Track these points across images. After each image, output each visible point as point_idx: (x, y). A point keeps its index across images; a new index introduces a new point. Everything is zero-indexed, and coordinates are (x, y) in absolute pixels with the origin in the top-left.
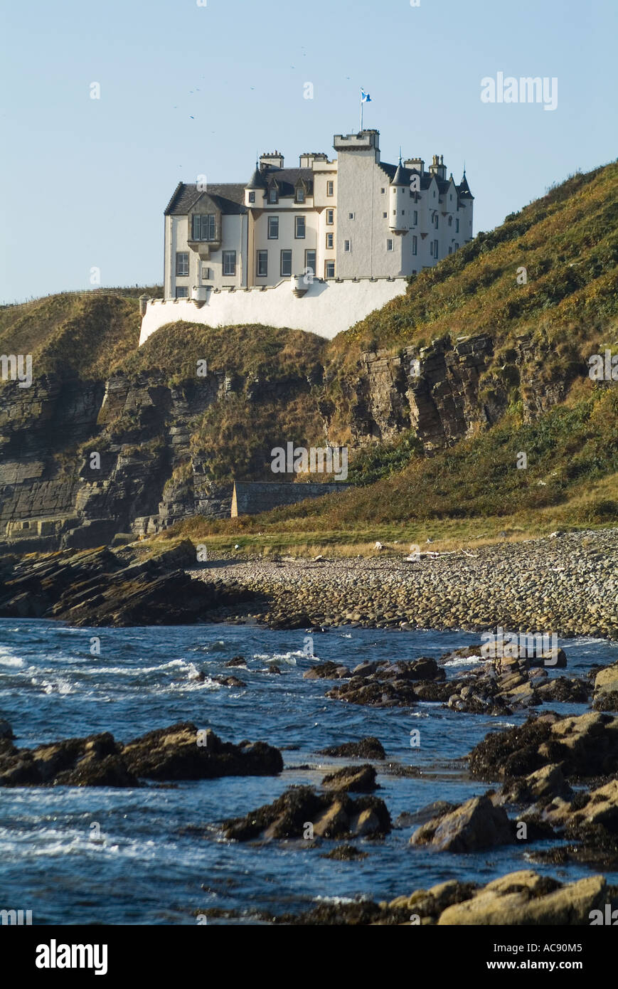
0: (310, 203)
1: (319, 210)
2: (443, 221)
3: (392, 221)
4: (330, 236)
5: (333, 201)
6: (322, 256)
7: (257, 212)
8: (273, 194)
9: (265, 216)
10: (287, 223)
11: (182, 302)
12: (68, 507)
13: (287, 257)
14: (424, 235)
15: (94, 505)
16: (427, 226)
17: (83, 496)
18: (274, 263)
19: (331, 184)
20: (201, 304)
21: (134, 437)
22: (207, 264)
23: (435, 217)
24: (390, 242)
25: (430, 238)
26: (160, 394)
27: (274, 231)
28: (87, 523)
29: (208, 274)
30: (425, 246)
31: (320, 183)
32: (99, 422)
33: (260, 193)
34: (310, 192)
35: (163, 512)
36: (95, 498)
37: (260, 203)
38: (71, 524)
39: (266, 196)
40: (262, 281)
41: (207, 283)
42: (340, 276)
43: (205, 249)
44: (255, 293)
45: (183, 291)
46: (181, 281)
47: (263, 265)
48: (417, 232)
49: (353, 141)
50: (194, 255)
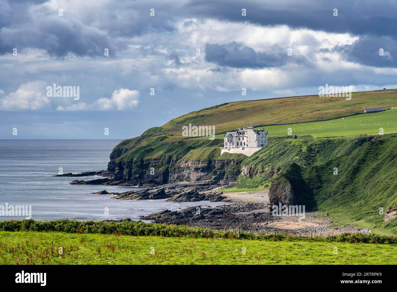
0: (244, 136)
1: (246, 137)
2: (263, 137)
3: (255, 139)
4: (247, 140)
5: (247, 136)
7: (237, 137)
10: (241, 138)
11: (227, 150)
12: (211, 179)
13: (241, 143)
15: (215, 179)
17: (213, 177)
18: (239, 144)
19: (247, 133)
20: (229, 150)
21: (220, 169)
23: (262, 137)
24: (255, 142)
25: (261, 140)
26: (223, 163)
27: (239, 139)
28: (214, 181)
29: (230, 145)
30: (260, 142)
33: (237, 134)
34: (244, 134)
35: (224, 180)
36: (215, 178)
38: (211, 181)
39: (238, 134)
40: (238, 146)
41: (230, 147)
42: (248, 146)
43: (230, 142)
44: (237, 149)
45: (226, 148)
46: (226, 146)
47: (238, 144)
48: (259, 140)
49: (250, 127)
50: (228, 143)
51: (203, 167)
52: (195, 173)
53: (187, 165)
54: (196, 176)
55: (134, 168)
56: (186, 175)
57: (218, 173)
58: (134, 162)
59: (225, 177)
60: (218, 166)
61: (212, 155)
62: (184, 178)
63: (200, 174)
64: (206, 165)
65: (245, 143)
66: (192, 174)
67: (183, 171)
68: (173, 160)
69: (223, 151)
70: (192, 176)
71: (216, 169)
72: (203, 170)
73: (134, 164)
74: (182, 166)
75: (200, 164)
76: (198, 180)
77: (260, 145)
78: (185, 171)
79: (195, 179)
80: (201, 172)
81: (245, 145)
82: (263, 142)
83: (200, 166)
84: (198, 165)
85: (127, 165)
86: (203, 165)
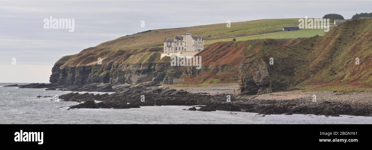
0: (183, 41)
3: (193, 44)
4: (185, 45)
5: (185, 41)
6: (184, 48)
7: (176, 42)
8: (178, 40)
9: (177, 43)
10: (180, 43)
11: (166, 54)
12: (151, 80)
13: (180, 48)
14: (197, 45)
15: (155, 80)
16: (198, 44)
17: (153, 79)
18: (178, 49)
19: (185, 39)
20: (168, 54)
21: (160, 71)
22: (169, 49)
23: (199, 43)
24: (193, 47)
25: (198, 46)
26: (163, 66)
27: (178, 44)
28: (154, 82)
29: (169, 50)
31: (184, 38)
32: (155, 69)
33: (176, 40)
34: (183, 39)
35: (164, 81)
37: (176, 41)
38: (152, 83)
39: (177, 40)
40: (176, 51)
41: (169, 51)
42: (186, 51)
43: (169, 47)
44: (176, 53)
45: (166, 52)
46: (166, 51)
47: (176, 49)
48: (196, 45)
49: (188, 33)
50: (168, 48)
51: (144, 69)
52: (136, 75)
53: (128, 69)
54: (137, 78)
55: (77, 74)
56: (127, 78)
57: (158, 75)
58: (77, 68)
59: (164, 79)
60: (157, 68)
61: (152, 59)
62: (125, 81)
63: (141, 76)
64: (147, 68)
65: (183, 48)
66: (133, 77)
67: (124, 74)
68: (114, 65)
69: (163, 56)
70: (133, 78)
71: (156, 71)
72: (144, 72)
73: (77, 70)
74: (123, 70)
75: (141, 67)
76: (139, 81)
77: (197, 50)
78: (126, 75)
79: (136, 80)
80: (142, 74)
81: (183, 49)
82: (200, 47)
83: (141, 68)
84: (139, 68)
85: (70, 71)
86: (144, 68)
